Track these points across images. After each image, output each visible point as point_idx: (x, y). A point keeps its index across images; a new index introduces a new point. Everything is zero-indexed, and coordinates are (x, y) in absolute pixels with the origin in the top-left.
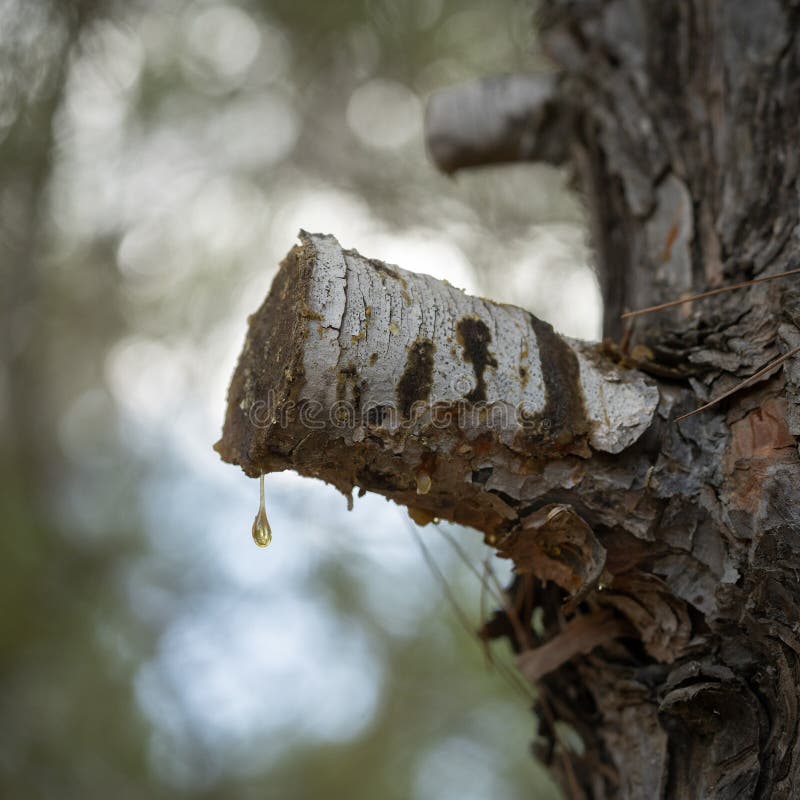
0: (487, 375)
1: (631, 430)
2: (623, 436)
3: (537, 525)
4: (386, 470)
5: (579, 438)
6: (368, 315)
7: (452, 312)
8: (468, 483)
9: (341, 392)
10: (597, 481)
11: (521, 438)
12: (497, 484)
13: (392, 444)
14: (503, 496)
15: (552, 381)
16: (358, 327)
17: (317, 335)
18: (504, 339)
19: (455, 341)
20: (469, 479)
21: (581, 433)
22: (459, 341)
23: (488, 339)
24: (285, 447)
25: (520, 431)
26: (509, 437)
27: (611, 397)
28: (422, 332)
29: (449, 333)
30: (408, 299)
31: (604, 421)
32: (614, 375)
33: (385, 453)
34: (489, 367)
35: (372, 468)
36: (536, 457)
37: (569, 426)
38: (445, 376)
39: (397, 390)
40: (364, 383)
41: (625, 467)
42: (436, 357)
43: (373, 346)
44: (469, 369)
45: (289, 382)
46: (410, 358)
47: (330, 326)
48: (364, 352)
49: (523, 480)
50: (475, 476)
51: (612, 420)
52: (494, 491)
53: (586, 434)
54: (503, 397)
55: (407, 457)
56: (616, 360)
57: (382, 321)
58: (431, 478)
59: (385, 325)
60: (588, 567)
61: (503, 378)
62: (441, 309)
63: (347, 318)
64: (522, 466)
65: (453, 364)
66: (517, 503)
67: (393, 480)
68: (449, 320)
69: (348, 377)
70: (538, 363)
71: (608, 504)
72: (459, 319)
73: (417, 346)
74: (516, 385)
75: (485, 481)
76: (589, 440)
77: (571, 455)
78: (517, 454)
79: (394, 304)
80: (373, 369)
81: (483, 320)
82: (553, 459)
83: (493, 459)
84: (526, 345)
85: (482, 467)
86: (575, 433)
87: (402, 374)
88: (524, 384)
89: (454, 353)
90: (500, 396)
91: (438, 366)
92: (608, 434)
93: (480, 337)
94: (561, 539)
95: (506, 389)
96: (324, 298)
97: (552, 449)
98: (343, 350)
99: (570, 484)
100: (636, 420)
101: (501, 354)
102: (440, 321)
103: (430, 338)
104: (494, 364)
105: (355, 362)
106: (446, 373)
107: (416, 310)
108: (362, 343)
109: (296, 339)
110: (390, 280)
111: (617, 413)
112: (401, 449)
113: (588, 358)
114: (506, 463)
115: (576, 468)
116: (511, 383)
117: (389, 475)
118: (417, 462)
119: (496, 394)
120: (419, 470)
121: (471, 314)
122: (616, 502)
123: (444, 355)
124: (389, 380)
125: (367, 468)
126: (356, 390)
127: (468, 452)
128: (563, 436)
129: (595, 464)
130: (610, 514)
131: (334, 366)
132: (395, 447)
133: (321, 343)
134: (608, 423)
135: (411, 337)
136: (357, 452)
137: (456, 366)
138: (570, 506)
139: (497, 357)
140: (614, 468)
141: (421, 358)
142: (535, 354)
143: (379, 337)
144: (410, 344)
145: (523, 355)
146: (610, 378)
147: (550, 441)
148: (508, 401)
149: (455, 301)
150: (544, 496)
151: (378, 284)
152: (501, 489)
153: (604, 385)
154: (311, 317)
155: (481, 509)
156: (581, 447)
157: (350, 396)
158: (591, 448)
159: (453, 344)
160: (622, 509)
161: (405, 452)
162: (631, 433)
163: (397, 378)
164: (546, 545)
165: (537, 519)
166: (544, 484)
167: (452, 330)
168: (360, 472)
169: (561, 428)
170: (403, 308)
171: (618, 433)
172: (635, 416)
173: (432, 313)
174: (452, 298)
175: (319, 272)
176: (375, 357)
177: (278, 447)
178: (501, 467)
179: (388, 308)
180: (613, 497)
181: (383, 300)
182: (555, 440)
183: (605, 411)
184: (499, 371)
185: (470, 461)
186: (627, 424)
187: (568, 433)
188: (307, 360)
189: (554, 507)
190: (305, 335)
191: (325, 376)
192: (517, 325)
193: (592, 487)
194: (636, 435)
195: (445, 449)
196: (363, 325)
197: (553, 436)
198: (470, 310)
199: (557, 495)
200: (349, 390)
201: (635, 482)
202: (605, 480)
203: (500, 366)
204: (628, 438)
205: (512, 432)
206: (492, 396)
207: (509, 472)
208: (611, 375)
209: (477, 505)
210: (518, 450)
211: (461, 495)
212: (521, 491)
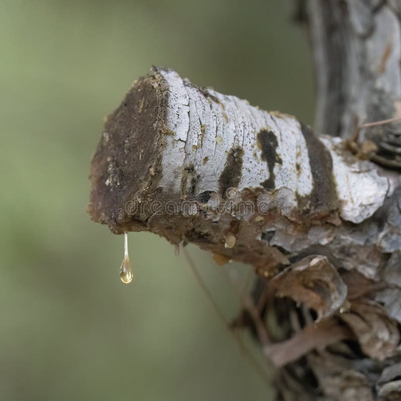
0: (276, 170)
1: (368, 207)
2: (363, 211)
3: (301, 268)
4: (206, 231)
5: (332, 212)
6: (203, 131)
7: (254, 126)
8: (258, 241)
9: (184, 182)
10: (343, 240)
11: (295, 212)
12: (278, 241)
13: (212, 216)
14: (281, 249)
15: (317, 172)
16: (196, 139)
17: (171, 145)
18: (286, 143)
19: (256, 147)
20: (259, 238)
21: (335, 208)
22: (258, 146)
23: (276, 145)
24: (143, 216)
25: (295, 207)
26: (288, 211)
27: (354, 183)
28: (236, 142)
29: (252, 141)
30: (226, 118)
31: (350, 200)
32: (356, 167)
33: (207, 221)
34: (277, 164)
35: (197, 230)
36: (304, 224)
37: (327, 204)
38: (249, 171)
39: (219, 181)
40: (198, 177)
41: (361, 231)
42: (244, 158)
43: (205, 152)
44: (264, 165)
45: (152, 176)
46: (228, 159)
47: (180, 139)
48: (199, 156)
49: (295, 239)
50: (263, 236)
51: (355, 200)
52: (275, 246)
53: (337, 209)
54: (285, 185)
55: (221, 223)
56: (354, 153)
57: (211, 134)
58: (235, 236)
59: (213, 137)
60: (333, 297)
61: (286, 171)
62: (247, 124)
63: (190, 133)
64: (294, 229)
65: (254, 162)
66: (288, 253)
67: (209, 238)
68: (252, 132)
69: (189, 172)
70: (307, 160)
71: (349, 255)
72: (258, 131)
73: (233, 151)
74: (294, 176)
75: (270, 239)
76: (339, 214)
77: (327, 223)
78: (292, 222)
79: (218, 122)
80: (205, 167)
81: (273, 131)
82: (315, 225)
83: (276, 225)
84: (300, 147)
85: (268, 230)
86: (331, 208)
87: (223, 170)
88: (299, 175)
89: (255, 155)
90: (283, 184)
91: (246, 164)
92: (353, 209)
93: (272, 143)
94: (315, 277)
95: (287, 179)
96: (176, 121)
97: (316, 219)
98: (187, 155)
99: (324, 242)
100: (372, 200)
101: (284, 155)
102: (246, 133)
103: (241, 145)
104: (280, 162)
105: (194, 163)
106: (250, 169)
107: (232, 126)
108: (199, 150)
109: (158, 148)
110: (214, 105)
111: (358, 194)
112: (218, 219)
113: (338, 155)
114: (284, 228)
115: (330, 231)
116: (290, 175)
117: (207, 235)
118: (227, 226)
119: (281, 182)
120: (227, 232)
121: (265, 127)
122: (354, 253)
123: (249, 156)
124: (214, 174)
125: (193, 230)
126: (194, 181)
127: (261, 221)
128: (323, 210)
129: (342, 228)
130: (349, 261)
131: (181, 165)
132: (214, 217)
133: (174, 150)
134: (352, 202)
135: (229, 145)
136: (189, 220)
137: (256, 164)
138: (325, 257)
139: (282, 157)
140: (354, 231)
141: (235, 158)
142: (305, 153)
143: (209, 145)
144: (228, 150)
145: (298, 155)
146: (353, 170)
147: (313, 214)
148: (289, 187)
149: (255, 118)
150: (307, 249)
151: (208, 108)
152: (279, 244)
153: (350, 175)
154: (169, 133)
155: (264, 256)
156: (334, 218)
157: (189, 185)
158: (341, 218)
159: (255, 149)
160: (358, 258)
161: (220, 220)
162: (368, 209)
163: (219, 173)
164: (304, 280)
165: (302, 265)
166: (307, 241)
167: (254, 139)
168: (188, 233)
169: (322, 204)
170: (224, 125)
171: (360, 209)
172: (371, 197)
173: (242, 128)
174: (252, 115)
175: (172, 102)
176: (206, 159)
177: (139, 216)
178: (280, 230)
179: (215, 125)
180: (352, 250)
181: (211, 120)
182: (318, 213)
183: (350, 193)
184: (283, 167)
185: (262, 226)
186: (365, 202)
187: (327, 208)
188: (164, 162)
189: (314, 257)
190: (164, 145)
191: (175, 172)
192: (293, 133)
193: (339, 244)
194: (372, 211)
195: (246, 219)
196: (200, 138)
197: (316, 210)
198: (264, 123)
199: (316, 249)
200: (189, 181)
201: (367, 241)
202: (348, 239)
203: (284, 163)
204: (366, 212)
205: (290, 207)
206: (278, 184)
207: (286, 234)
208: (354, 168)
209: (262, 254)
210: (293, 219)
211: (252, 247)
212: (292, 246)
